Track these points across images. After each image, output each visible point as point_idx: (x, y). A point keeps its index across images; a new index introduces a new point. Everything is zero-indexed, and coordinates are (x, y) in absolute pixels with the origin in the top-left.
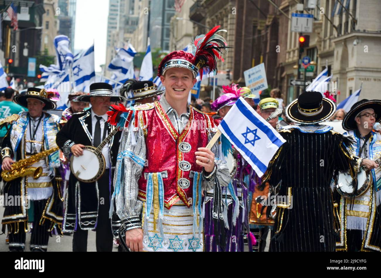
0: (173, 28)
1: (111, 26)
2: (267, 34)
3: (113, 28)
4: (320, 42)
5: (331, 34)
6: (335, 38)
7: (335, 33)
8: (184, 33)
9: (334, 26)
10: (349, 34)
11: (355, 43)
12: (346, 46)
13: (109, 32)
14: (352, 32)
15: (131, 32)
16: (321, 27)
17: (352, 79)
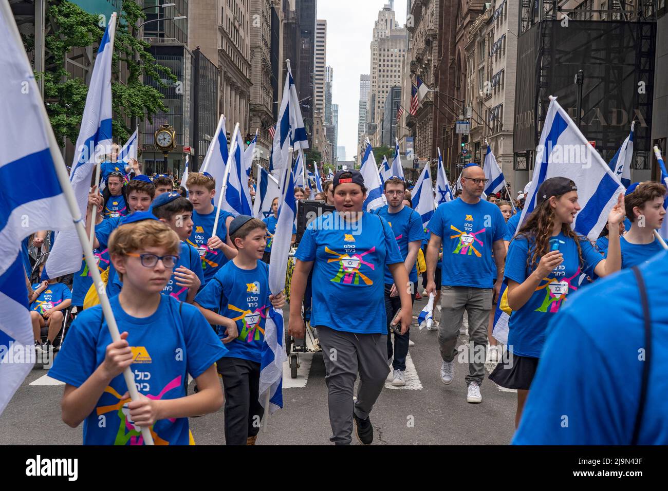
0: (397, 131)
1: (360, 131)
2: (451, 134)
3: (362, 131)
4: (482, 138)
5: (488, 133)
6: (491, 136)
7: (491, 132)
8: (403, 134)
9: (490, 128)
10: (498, 133)
11: (502, 139)
12: (497, 141)
13: (359, 134)
14: (500, 132)
15: (372, 135)
16: (483, 129)
17: (501, 162)
